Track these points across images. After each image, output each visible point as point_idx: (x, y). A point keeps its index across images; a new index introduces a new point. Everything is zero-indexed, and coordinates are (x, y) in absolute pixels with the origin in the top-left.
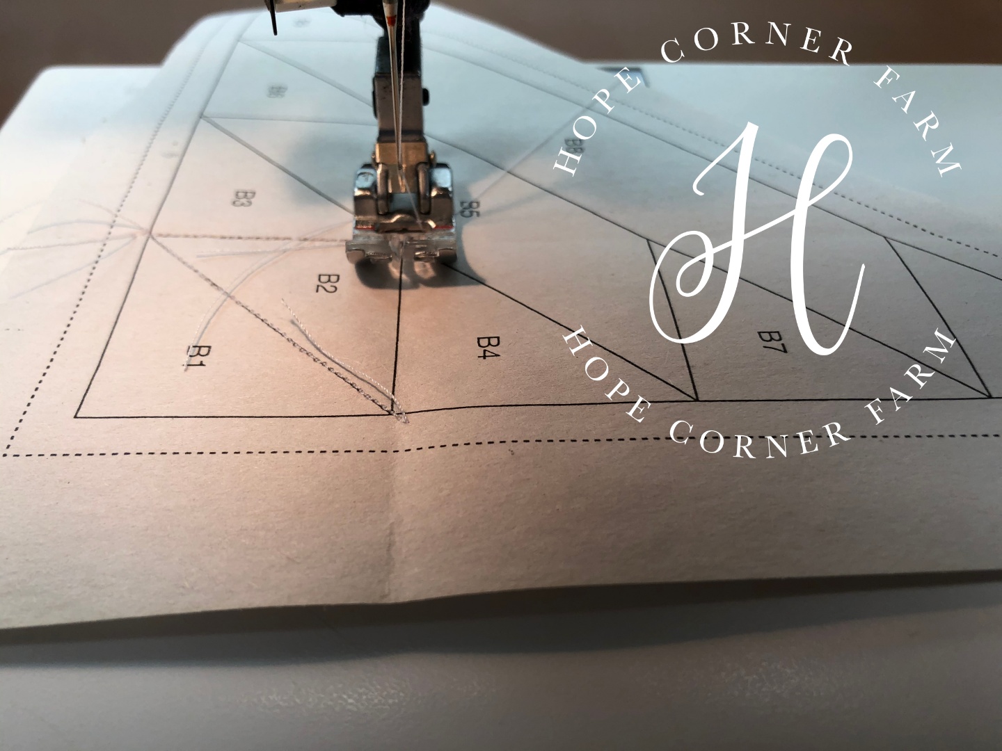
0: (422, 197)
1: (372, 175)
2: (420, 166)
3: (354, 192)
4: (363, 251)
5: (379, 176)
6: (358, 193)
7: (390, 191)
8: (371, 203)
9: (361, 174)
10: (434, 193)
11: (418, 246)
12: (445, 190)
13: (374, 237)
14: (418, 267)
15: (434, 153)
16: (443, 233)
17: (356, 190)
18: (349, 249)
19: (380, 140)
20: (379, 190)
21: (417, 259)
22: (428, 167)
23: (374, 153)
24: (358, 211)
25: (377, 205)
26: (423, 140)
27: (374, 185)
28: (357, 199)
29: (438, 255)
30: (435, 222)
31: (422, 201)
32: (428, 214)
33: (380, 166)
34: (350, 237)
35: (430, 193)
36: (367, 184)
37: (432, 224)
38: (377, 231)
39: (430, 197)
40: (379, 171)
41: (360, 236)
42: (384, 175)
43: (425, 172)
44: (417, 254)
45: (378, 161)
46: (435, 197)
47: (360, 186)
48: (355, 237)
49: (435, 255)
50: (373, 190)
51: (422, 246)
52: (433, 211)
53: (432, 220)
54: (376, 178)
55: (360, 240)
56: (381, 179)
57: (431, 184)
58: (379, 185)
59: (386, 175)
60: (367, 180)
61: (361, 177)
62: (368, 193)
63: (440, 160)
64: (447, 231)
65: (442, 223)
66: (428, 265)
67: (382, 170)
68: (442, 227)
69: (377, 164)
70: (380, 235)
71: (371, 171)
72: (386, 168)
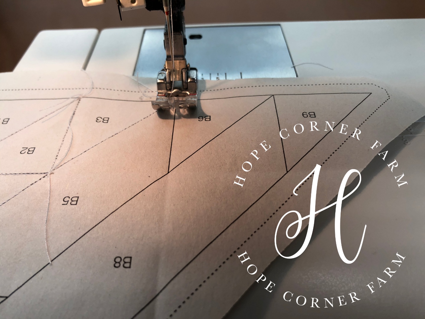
0: (184, 82)
1: (165, 74)
2: (183, 70)
3: (157, 81)
4: (158, 105)
5: (167, 74)
6: (159, 81)
7: (171, 80)
8: (164, 85)
9: (160, 73)
10: (189, 80)
11: (180, 103)
12: (194, 79)
13: (165, 99)
14: (181, 110)
15: (189, 64)
16: (192, 96)
17: (158, 80)
18: (153, 104)
19: (167, 60)
20: (167, 80)
21: (180, 108)
22: (186, 70)
23: (165, 65)
24: (159, 89)
25: (166, 86)
26: (184, 59)
27: (165, 78)
28: (158, 84)
29: (188, 106)
30: (189, 92)
31: (184, 84)
32: (187, 89)
33: (167, 70)
34: (155, 100)
35: (187, 80)
36: (163, 78)
37: (188, 93)
38: (166, 96)
39: (187, 82)
40: (167, 72)
41: (159, 98)
42: (169, 74)
43: (185, 72)
44: (180, 106)
45: (166, 68)
46: (190, 82)
47: (160, 78)
48: (157, 99)
49: (187, 106)
50: (165, 80)
51: (182, 103)
52: (188, 88)
53: (188, 91)
54: (166, 75)
55: (158, 101)
56: (168, 75)
57: (188, 77)
58: (167, 78)
59: (170, 74)
60: (162, 76)
61: (160, 75)
62: (163, 81)
63: (191, 66)
64: (194, 96)
65: (192, 93)
66: (186, 110)
67: (168, 72)
68: (192, 94)
69: (166, 69)
70: (167, 98)
71: (165, 72)
72: (169, 71)
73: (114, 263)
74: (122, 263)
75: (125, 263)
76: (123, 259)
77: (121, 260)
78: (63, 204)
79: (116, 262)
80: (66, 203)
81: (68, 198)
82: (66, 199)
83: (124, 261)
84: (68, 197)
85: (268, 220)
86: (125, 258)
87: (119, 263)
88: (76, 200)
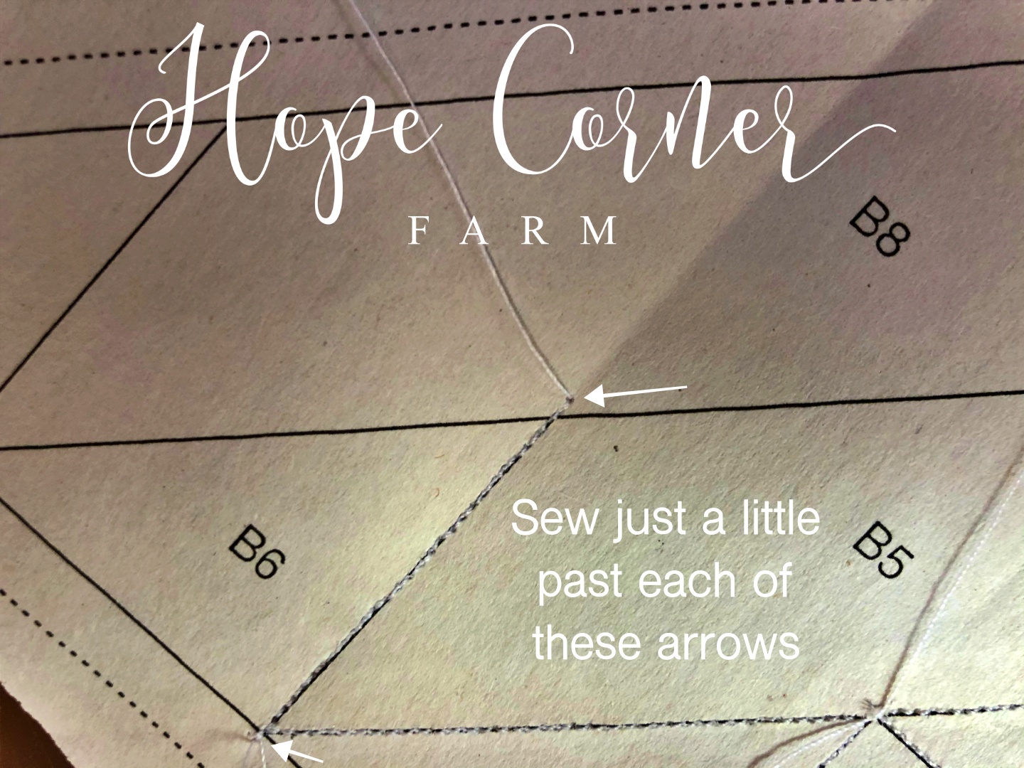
73: (902, 244)
74: (884, 228)
75: (876, 221)
76: (876, 237)
77: (881, 237)
78: (911, 556)
79: (897, 241)
80: (900, 554)
81: (884, 568)
82: (891, 567)
83: (876, 229)
84: (882, 573)
85: (432, 28)
86: (867, 235)
87: (891, 235)
88: (867, 540)
